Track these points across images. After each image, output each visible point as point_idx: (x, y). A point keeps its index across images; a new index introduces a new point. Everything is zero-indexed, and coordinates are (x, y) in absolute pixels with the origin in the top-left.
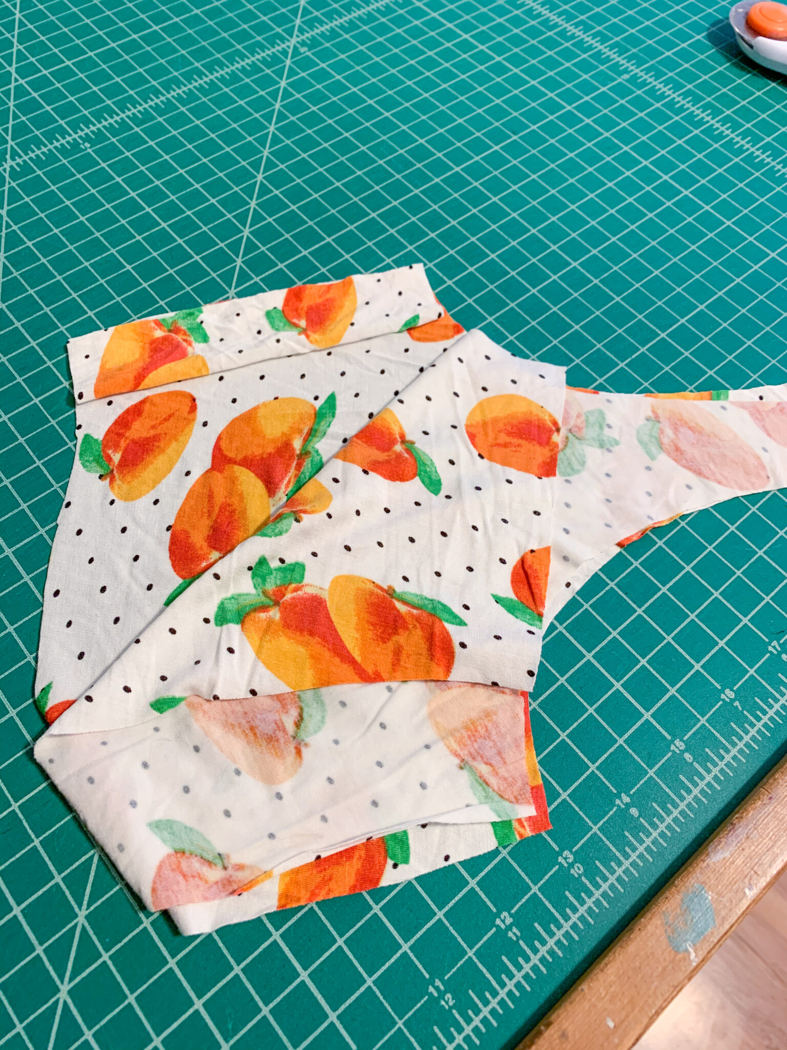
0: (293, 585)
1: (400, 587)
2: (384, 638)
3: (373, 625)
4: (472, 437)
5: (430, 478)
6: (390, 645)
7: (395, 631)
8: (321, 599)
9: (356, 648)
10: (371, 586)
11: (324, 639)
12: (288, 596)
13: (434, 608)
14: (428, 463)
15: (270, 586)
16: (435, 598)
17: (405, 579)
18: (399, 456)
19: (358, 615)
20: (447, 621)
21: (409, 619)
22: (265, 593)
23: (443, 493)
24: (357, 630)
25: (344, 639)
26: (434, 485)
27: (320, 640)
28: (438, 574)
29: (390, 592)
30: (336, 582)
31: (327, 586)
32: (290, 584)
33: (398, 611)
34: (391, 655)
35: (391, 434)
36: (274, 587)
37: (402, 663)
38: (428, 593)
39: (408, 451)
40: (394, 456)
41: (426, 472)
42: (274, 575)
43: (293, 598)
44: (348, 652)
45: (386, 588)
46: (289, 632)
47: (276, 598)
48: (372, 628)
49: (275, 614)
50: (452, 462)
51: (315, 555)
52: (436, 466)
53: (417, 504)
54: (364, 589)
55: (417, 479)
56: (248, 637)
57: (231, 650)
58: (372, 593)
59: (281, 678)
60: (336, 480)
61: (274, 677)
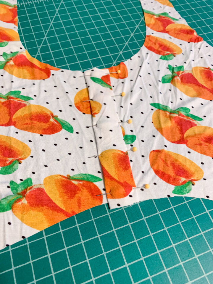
0: (29, 187)
1: (72, 174)
2: (72, 196)
3: (66, 193)
4: (78, 108)
5: (68, 127)
6: (75, 199)
7: (75, 193)
8: (42, 189)
9: (62, 205)
10: (60, 177)
11: (48, 206)
12: (28, 192)
13: (88, 178)
14: (65, 123)
15: (20, 190)
16: (86, 173)
17: (73, 170)
18: (53, 124)
19: (59, 191)
20: (95, 181)
21: (80, 186)
23: (75, 131)
24: (60, 197)
25: (56, 203)
26: (70, 129)
27: (46, 207)
28: (84, 163)
29: (69, 177)
30: (45, 180)
31: (42, 183)
32: (27, 187)
33: (74, 184)
34: (76, 202)
37: (82, 204)
38: (83, 172)
39: (56, 121)
40: (51, 124)
41: (65, 126)
42: (20, 186)
43: (30, 192)
44: (59, 207)
45: (66, 176)
46: (33, 208)
48: (66, 194)
49: (24, 201)
50: (74, 119)
51: (33, 173)
52: (69, 122)
53: (66, 139)
54: (58, 180)
55: (63, 129)
56: (16, 215)
57: (10, 223)
58: (62, 181)
59: (34, 227)
60: (30, 141)
61: (31, 228)
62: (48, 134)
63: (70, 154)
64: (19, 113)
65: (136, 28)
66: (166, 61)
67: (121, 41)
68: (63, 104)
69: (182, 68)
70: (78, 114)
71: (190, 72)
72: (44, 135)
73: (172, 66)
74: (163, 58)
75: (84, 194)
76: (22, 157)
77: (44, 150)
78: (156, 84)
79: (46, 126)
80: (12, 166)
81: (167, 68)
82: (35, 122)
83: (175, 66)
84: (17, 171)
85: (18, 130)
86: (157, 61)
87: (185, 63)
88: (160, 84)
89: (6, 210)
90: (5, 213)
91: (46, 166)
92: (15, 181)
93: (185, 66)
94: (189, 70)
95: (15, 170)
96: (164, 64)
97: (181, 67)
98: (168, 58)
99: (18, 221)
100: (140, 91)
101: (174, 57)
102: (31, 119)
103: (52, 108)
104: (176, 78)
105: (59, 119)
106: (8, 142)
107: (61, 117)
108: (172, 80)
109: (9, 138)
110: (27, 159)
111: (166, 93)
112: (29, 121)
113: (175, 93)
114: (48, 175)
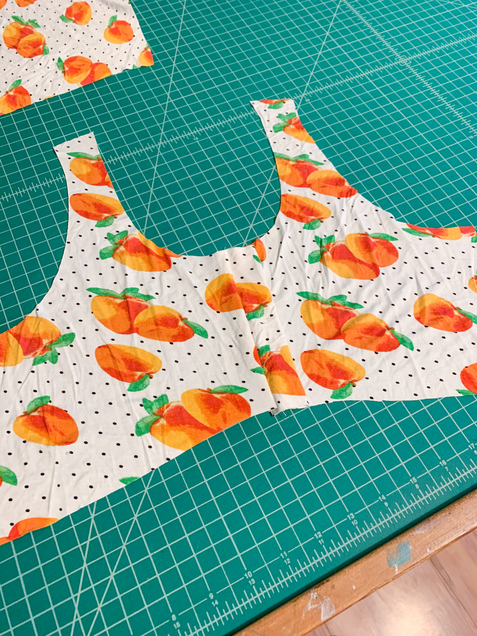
0: (165, 406)
1: (212, 387)
2: (215, 412)
3: (208, 408)
4: (211, 306)
5: (201, 331)
6: (220, 414)
7: (219, 407)
8: (180, 406)
9: (205, 421)
10: (200, 392)
11: (190, 424)
12: (166, 411)
13: (231, 390)
14: (197, 326)
15: (155, 409)
16: (229, 384)
17: (213, 382)
18: (183, 328)
19: (200, 407)
20: (240, 393)
21: (223, 400)
22: (154, 414)
23: (210, 336)
24: (202, 414)
25: (198, 420)
26: (204, 334)
27: (188, 425)
28: (225, 373)
29: (209, 391)
30: (183, 396)
31: (180, 399)
32: (164, 405)
33: (217, 398)
34: (221, 418)
35: (175, 318)
36: (157, 410)
37: (228, 419)
38: (225, 383)
39: (186, 324)
40: (181, 329)
41: (198, 330)
42: (155, 405)
43: (168, 411)
44: (203, 425)
45: (206, 390)
46: (173, 428)
47: (160, 414)
49: (163, 421)
50: (207, 320)
51: (168, 388)
52: (201, 325)
53: (201, 346)
54: (197, 394)
55: (195, 334)
56: (156, 437)
57: (150, 447)
58: (202, 395)
59: (177, 448)
60: (159, 351)
61: (174, 449)
62: (178, 341)
63: (207, 364)
64: (141, 317)
65: (267, 185)
66: (311, 231)
67: (248, 208)
68: (192, 302)
69: (333, 239)
70: (211, 313)
71: (343, 243)
72: (174, 343)
73: (320, 237)
74: (307, 226)
75: (229, 408)
76: (153, 370)
77: (176, 362)
78: (302, 266)
79: (174, 332)
80: (142, 382)
81: (314, 241)
82: (161, 327)
83: (323, 237)
84: (149, 386)
85: (143, 339)
86: (300, 232)
87: (336, 231)
88: (307, 264)
89: (144, 433)
90: (143, 436)
91: (182, 380)
92: (148, 399)
93: (336, 234)
94: (341, 240)
95: (147, 386)
96: (309, 235)
97: (331, 237)
98: (314, 226)
99: (159, 443)
100: (283, 278)
101: (321, 224)
102: (156, 324)
103: (180, 309)
104: (325, 255)
105: (189, 322)
106: (133, 353)
107: (191, 319)
108: (321, 257)
109: (134, 349)
110: (158, 372)
111: (315, 276)
112: (154, 327)
113: (326, 274)
114: (185, 390)
